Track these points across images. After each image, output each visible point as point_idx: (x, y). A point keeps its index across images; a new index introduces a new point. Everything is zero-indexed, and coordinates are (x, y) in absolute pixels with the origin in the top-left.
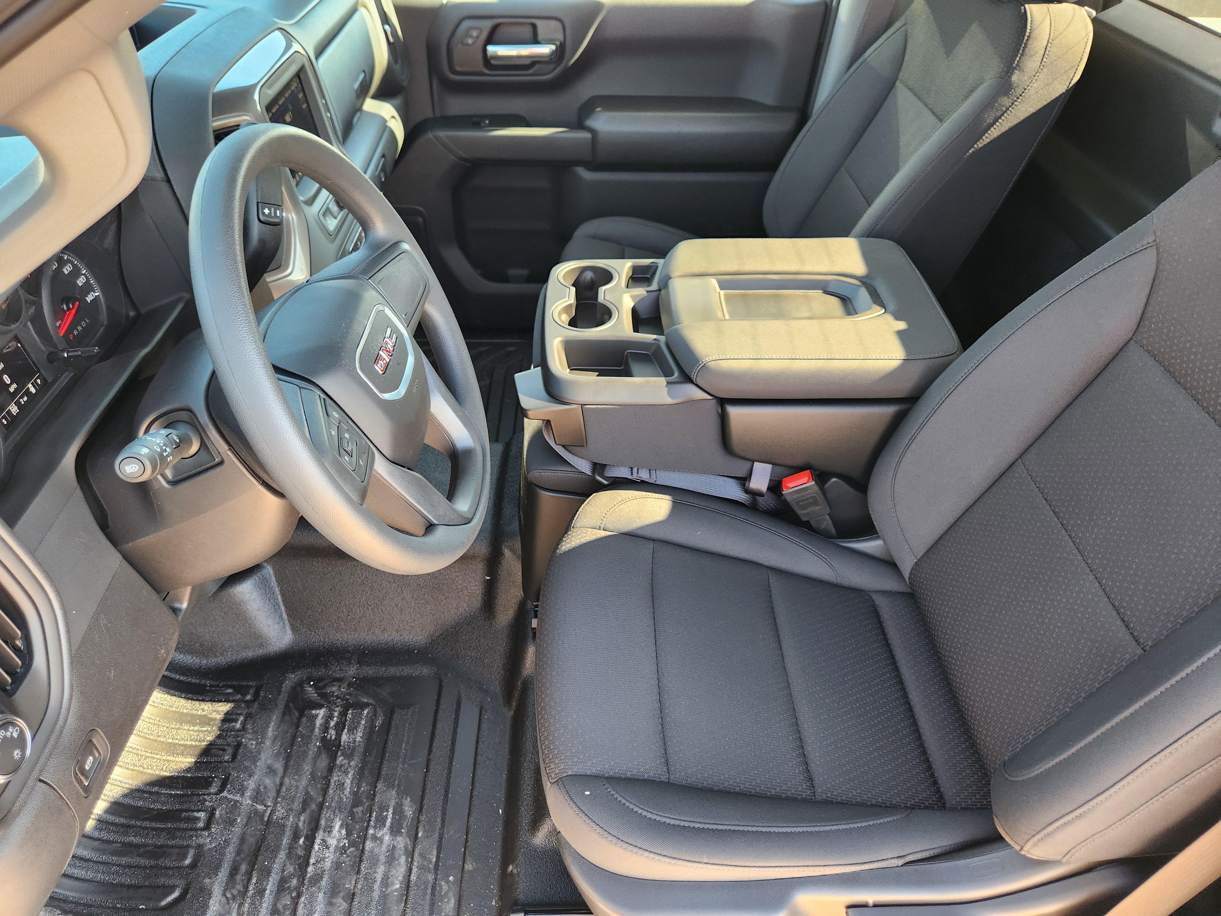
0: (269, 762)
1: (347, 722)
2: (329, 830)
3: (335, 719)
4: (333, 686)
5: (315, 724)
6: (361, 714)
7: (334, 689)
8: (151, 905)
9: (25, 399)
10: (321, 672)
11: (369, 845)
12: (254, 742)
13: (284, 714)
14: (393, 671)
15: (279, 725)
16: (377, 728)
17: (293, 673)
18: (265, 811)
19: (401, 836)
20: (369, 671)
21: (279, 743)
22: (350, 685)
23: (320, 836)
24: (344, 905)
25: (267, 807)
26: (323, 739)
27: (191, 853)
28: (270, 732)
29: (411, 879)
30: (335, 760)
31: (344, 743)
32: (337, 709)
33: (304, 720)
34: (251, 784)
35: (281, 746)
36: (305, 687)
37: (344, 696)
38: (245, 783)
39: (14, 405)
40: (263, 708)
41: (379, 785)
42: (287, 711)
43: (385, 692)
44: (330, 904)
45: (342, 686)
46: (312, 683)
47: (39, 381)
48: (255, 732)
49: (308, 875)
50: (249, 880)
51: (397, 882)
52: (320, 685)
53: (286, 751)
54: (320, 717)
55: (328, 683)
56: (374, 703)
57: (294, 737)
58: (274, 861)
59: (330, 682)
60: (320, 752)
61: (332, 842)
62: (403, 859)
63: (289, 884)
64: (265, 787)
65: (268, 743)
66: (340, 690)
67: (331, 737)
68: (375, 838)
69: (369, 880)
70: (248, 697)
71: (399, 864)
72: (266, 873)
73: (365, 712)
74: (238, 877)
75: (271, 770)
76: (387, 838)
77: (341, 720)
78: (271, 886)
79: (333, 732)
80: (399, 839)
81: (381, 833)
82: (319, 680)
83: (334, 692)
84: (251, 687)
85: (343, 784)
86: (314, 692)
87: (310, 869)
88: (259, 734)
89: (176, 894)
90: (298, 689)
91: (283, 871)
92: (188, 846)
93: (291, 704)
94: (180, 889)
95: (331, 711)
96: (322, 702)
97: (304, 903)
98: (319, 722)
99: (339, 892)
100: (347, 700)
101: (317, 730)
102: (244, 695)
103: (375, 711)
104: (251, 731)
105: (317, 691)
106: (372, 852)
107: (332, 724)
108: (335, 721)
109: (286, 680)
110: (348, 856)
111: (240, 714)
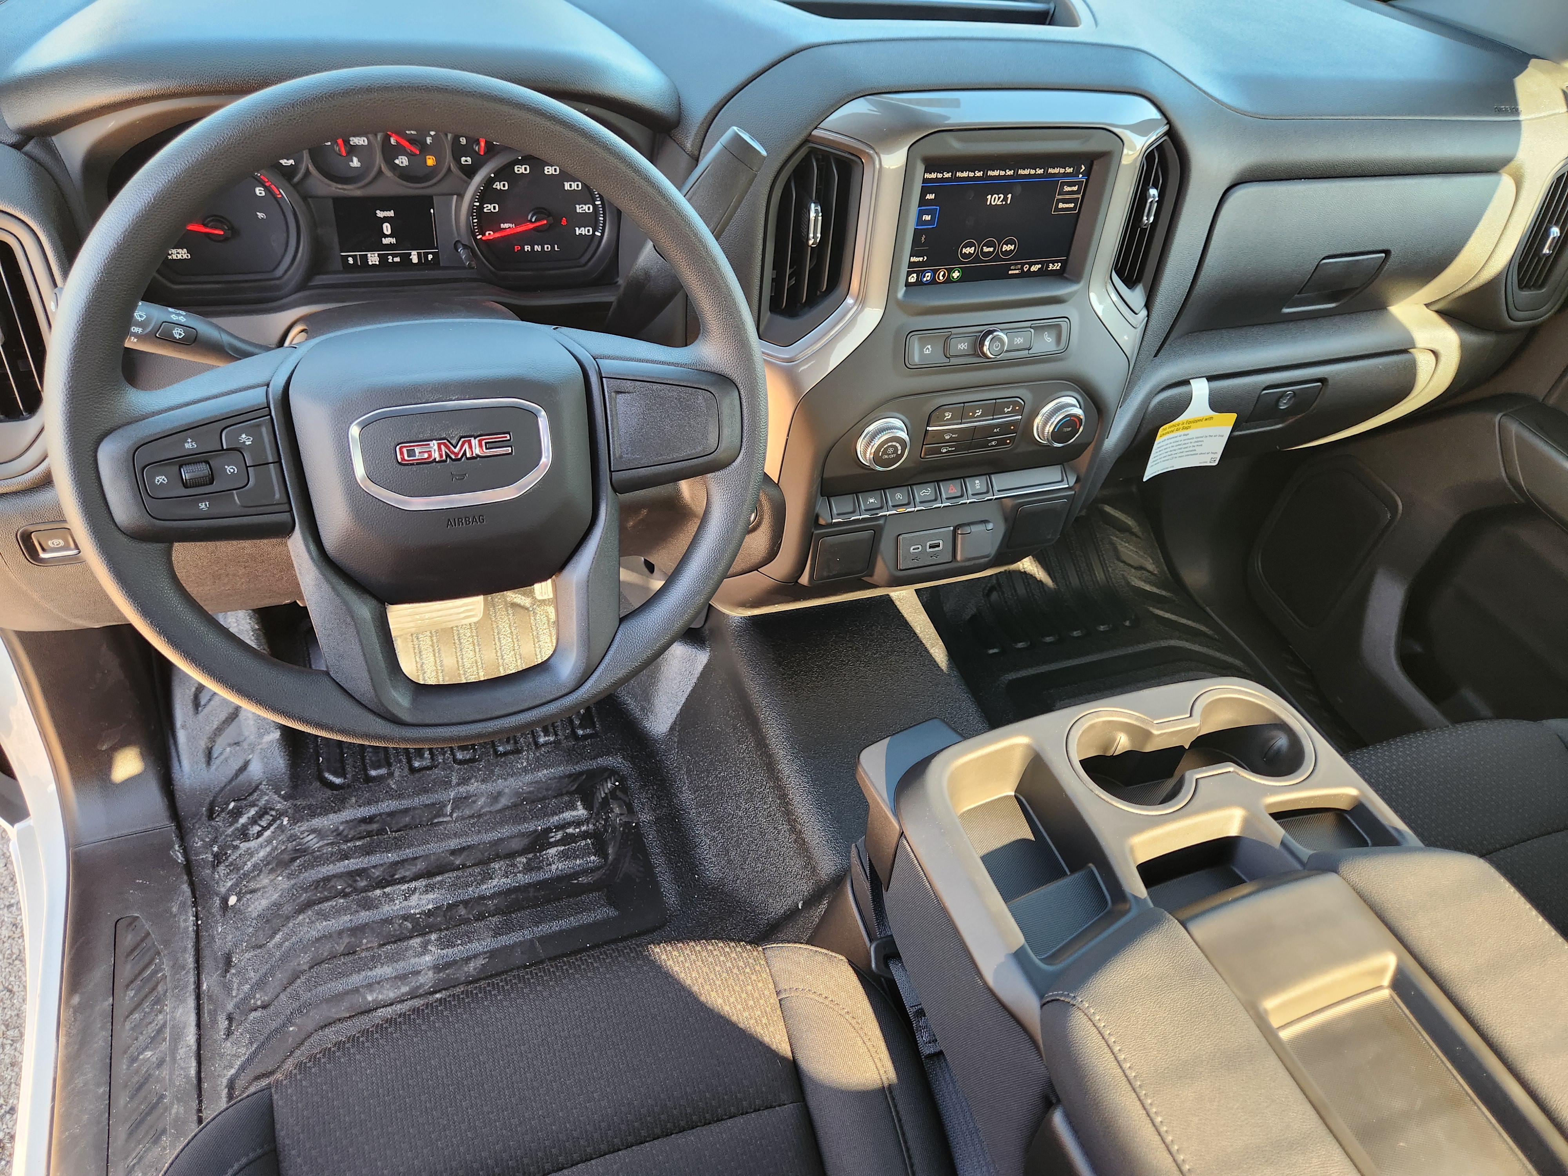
0: (507, 790)
1: (574, 845)
2: (429, 889)
3: (578, 830)
4: (620, 807)
5: (563, 812)
6: (589, 855)
7: (617, 810)
8: (323, 767)
9: (397, 259)
10: (633, 784)
11: (416, 942)
12: (525, 764)
13: (570, 776)
14: (659, 862)
15: (555, 778)
16: (576, 881)
17: (624, 758)
18: (445, 815)
19: (434, 973)
20: (651, 837)
21: (531, 789)
22: (627, 824)
23: (421, 883)
24: (340, 948)
25: (451, 815)
26: (548, 830)
27: (383, 771)
28: (543, 774)
29: (379, 1011)
30: (520, 855)
31: (545, 854)
32: (591, 826)
33: (566, 798)
34: (474, 786)
35: (530, 792)
36: (611, 780)
37: (610, 825)
38: (473, 781)
39: (376, 255)
40: (570, 751)
41: (495, 919)
42: (573, 777)
43: (628, 866)
44: (340, 933)
45: (622, 817)
46: (617, 783)
47: (430, 257)
48: (538, 759)
49: (370, 894)
50: (360, 838)
51: (375, 995)
52: (618, 793)
53: (524, 800)
54: (574, 813)
55: (620, 799)
56: (609, 862)
57: (541, 800)
58: (383, 852)
59: (625, 802)
60: (530, 835)
61: (414, 900)
62: (405, 989)
63: (359, 879)
64: (474, 802)
65: (528, 778)
66: (617, 816)
67: (553, 837)
68: (425, 946)
69: (375, 960)
70: (580, 732)
71: (399, 988)
72: (368, 851)
73: (593, 858)
74: (363, 827)
75: (495, 797)
76: (428, 958)
77: (577, 837)
78: (353, 864)
79: (559, 836)
80: (431, 974)
81: (433, 949)
82: (624, 788)
83: (612, 811)
84: (594, 727)
85: (491, 878)
86: (606, 791)
87: (378, 892)
88: (539, 764)
89: (338, 781)
90: (606, 774)
91: (374, 867)
92: (389, 765)
93: (584, 777)
94: (343, 781)
95: (587, 821)
96: (597, 805)
97: (336, 905)
98: (568, 815)
99: (356, 937)
100: (606, 831)
101: (556, 818)
102: (581, 726)
103: (598, 868)
104: (538, 755)
105: (609, 795)
106: (406, 949)
107: (570, 830)
108: (574, 832)
109: (612, 757)
110: (400, 925)
111: (556, 735)
